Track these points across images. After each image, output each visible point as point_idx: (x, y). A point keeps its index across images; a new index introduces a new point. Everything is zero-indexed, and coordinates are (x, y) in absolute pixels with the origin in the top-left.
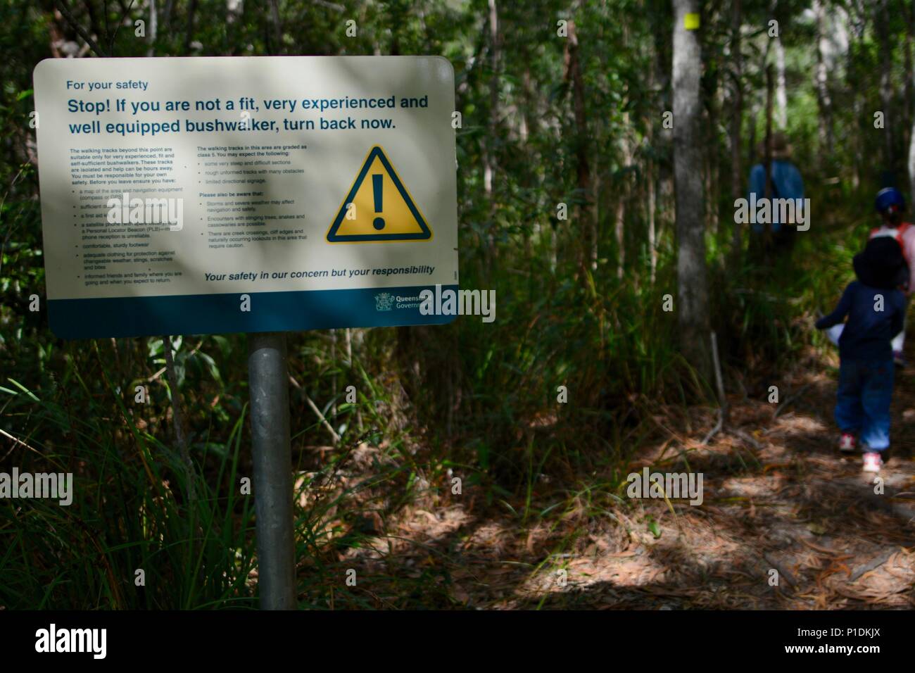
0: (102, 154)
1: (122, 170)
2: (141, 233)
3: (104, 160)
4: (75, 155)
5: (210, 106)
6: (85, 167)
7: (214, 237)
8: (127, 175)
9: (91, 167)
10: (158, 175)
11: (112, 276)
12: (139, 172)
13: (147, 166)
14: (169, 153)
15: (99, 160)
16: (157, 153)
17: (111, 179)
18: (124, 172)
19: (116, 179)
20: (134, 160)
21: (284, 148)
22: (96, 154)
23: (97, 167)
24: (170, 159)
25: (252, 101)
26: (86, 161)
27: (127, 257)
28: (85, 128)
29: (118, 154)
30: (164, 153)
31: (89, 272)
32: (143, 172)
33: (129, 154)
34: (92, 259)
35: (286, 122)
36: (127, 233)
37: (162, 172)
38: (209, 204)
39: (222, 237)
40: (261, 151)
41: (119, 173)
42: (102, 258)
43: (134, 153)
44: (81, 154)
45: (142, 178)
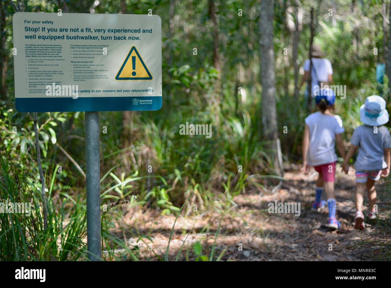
0: (36, 46)
1: (43, 52)
2: (49, 75)
3: (37, 48)
4: (27, 46)
5: (75, 30)
6: (30, 51)
7: (75, 77)
8: (45, 54)
9: (33, 51)
10: (56, 54)
11: (39, 90)
12: (49, 53)
13: (52, 51)
14: (60, 47)
15: (35, 49)
16: (56, 47)
17: (39, 55)
18: (44, 53)
19: (41, 55)
20: (48, 49)
21: (101, 46)
22: (34, 46)
23: (34, 51)
24: (60, 49)
25: (90, 29)
26: (31, 49)
27: (44, 83)
28: (31, 37)
29: (42, 46)
30: (59, 47)
31: (31, 88)
32: (51, 53)
33: (46, 47)
34: (32, 83)
35: (102, 37)
36: (44, 75)
37: (58, 53)
38: (74, 65)
39: (78, 77)
40: (93, 47)
41: (42, 53)
42: (35, 84)
43: (48, 47)
44: (29, 46)
45: (50, 55)
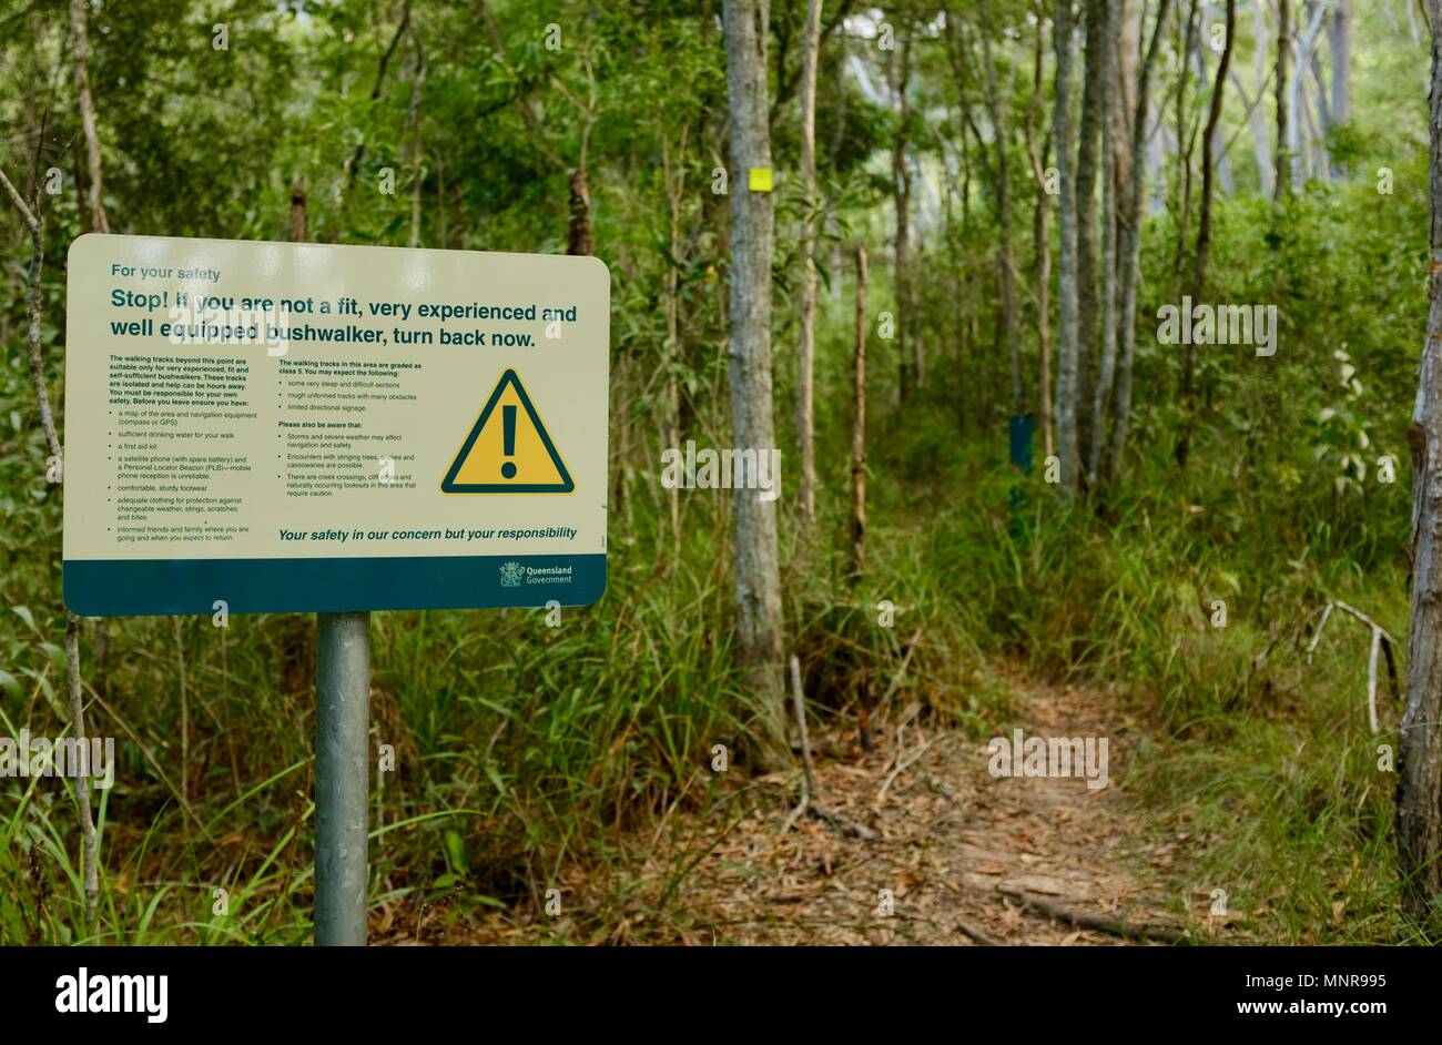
0: (153, 364)
1: (178, 386)
2: (197, 473)
3: (154, 371)
4: (116, 363)
5: (300, 307)
6: (129, 380)
7: (294, 481)
8: (184, 394)
9: (137, 380)
10: (226, 395)
11: (155, 530)
12: (200, 390)
13: (211, 382)
14: (242, 366)
15: (148, 372)
16: (226, 366)
17: (161, 398)
18: (181, 390)
19: (169, 398)
20: (195, 373)
21: (393, 366)
22: (145, 364)
23: (145, 381)
24: (242, 374)
25: (354, 303)
26: (131, 372)
27: (176, 505)
28: (133, 329)
29: (175, 364)
30: (236, 366)
31: (123, 524)
32: (206, 390)
33: (188, 365)
34: (129, 505)
35: (396, 332)
36: (178, 472)
37: (232, 391)
38: (291, 436)
39: (305, 481)
40: (362, 369)
41: (174, 390)
42: (142, 505)
43: (195, 365)
44: (124, 363)
45: (204, 399)
